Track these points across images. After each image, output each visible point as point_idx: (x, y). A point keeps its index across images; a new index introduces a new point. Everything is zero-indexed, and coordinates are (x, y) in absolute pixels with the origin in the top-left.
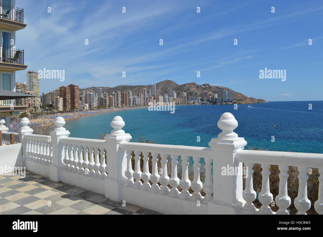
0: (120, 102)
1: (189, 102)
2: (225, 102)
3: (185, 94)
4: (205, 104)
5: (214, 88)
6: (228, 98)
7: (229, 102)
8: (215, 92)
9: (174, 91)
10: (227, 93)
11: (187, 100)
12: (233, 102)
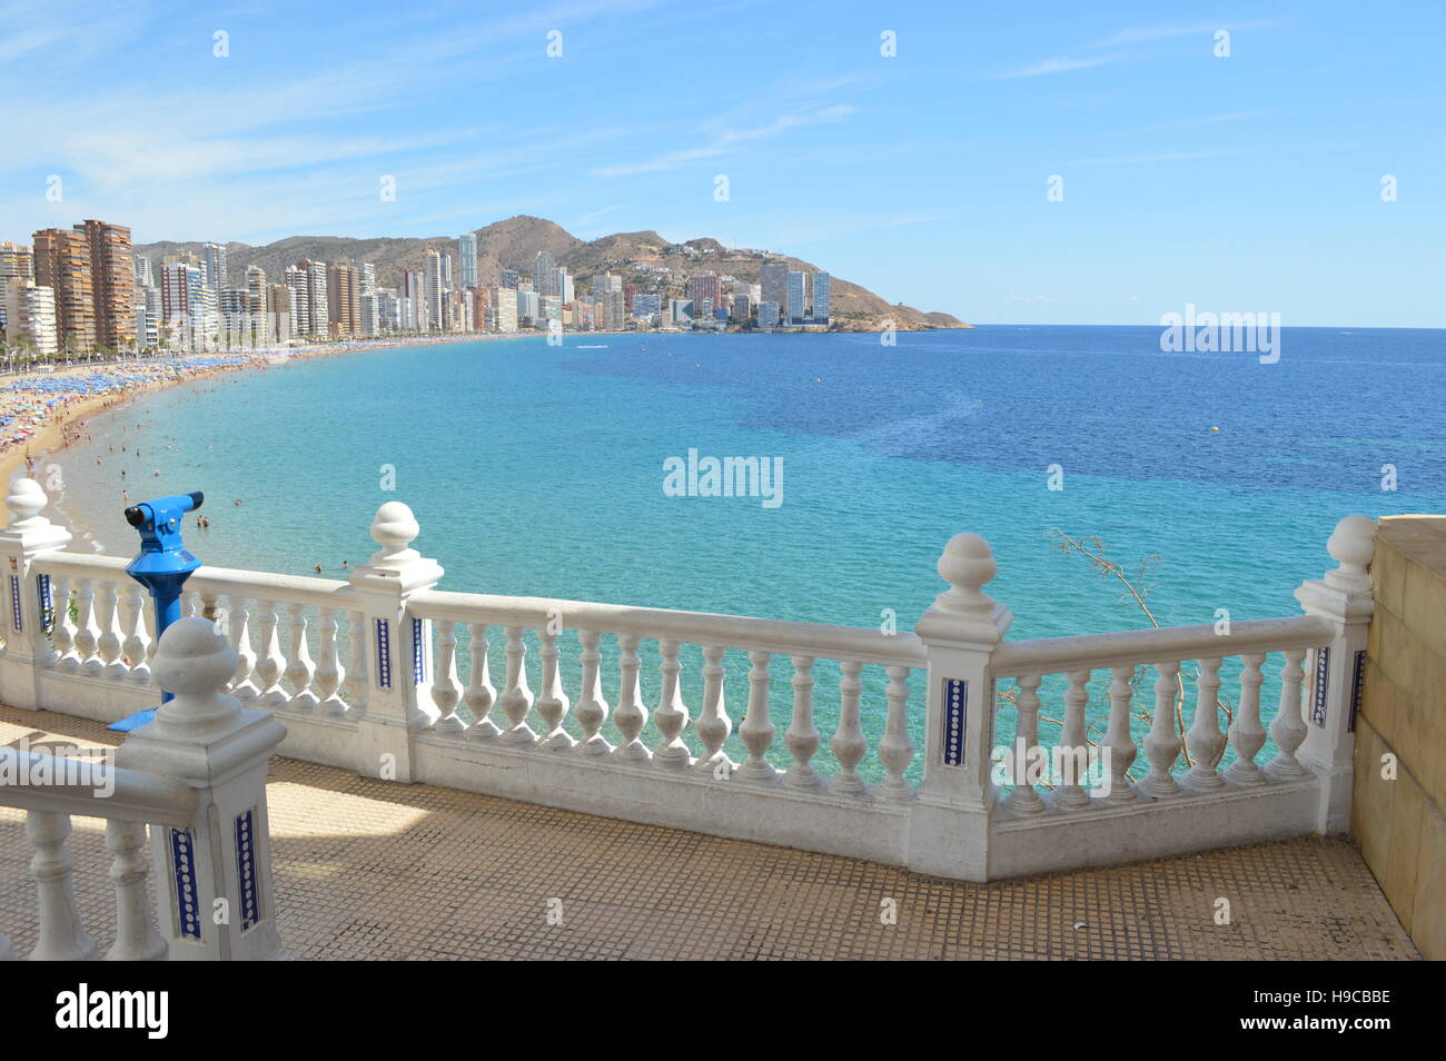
0: (322, 312)
1: (635, 320)
2: (797, 321)
3: (616, 282)
4: (704, 329)
5: (739, 258)
6: (806, 307)
7: (811, 322)
8: (750, 278)
9: (563, 270)
10: (804, 285)
11: (626, 312)
12: (830, 324)
